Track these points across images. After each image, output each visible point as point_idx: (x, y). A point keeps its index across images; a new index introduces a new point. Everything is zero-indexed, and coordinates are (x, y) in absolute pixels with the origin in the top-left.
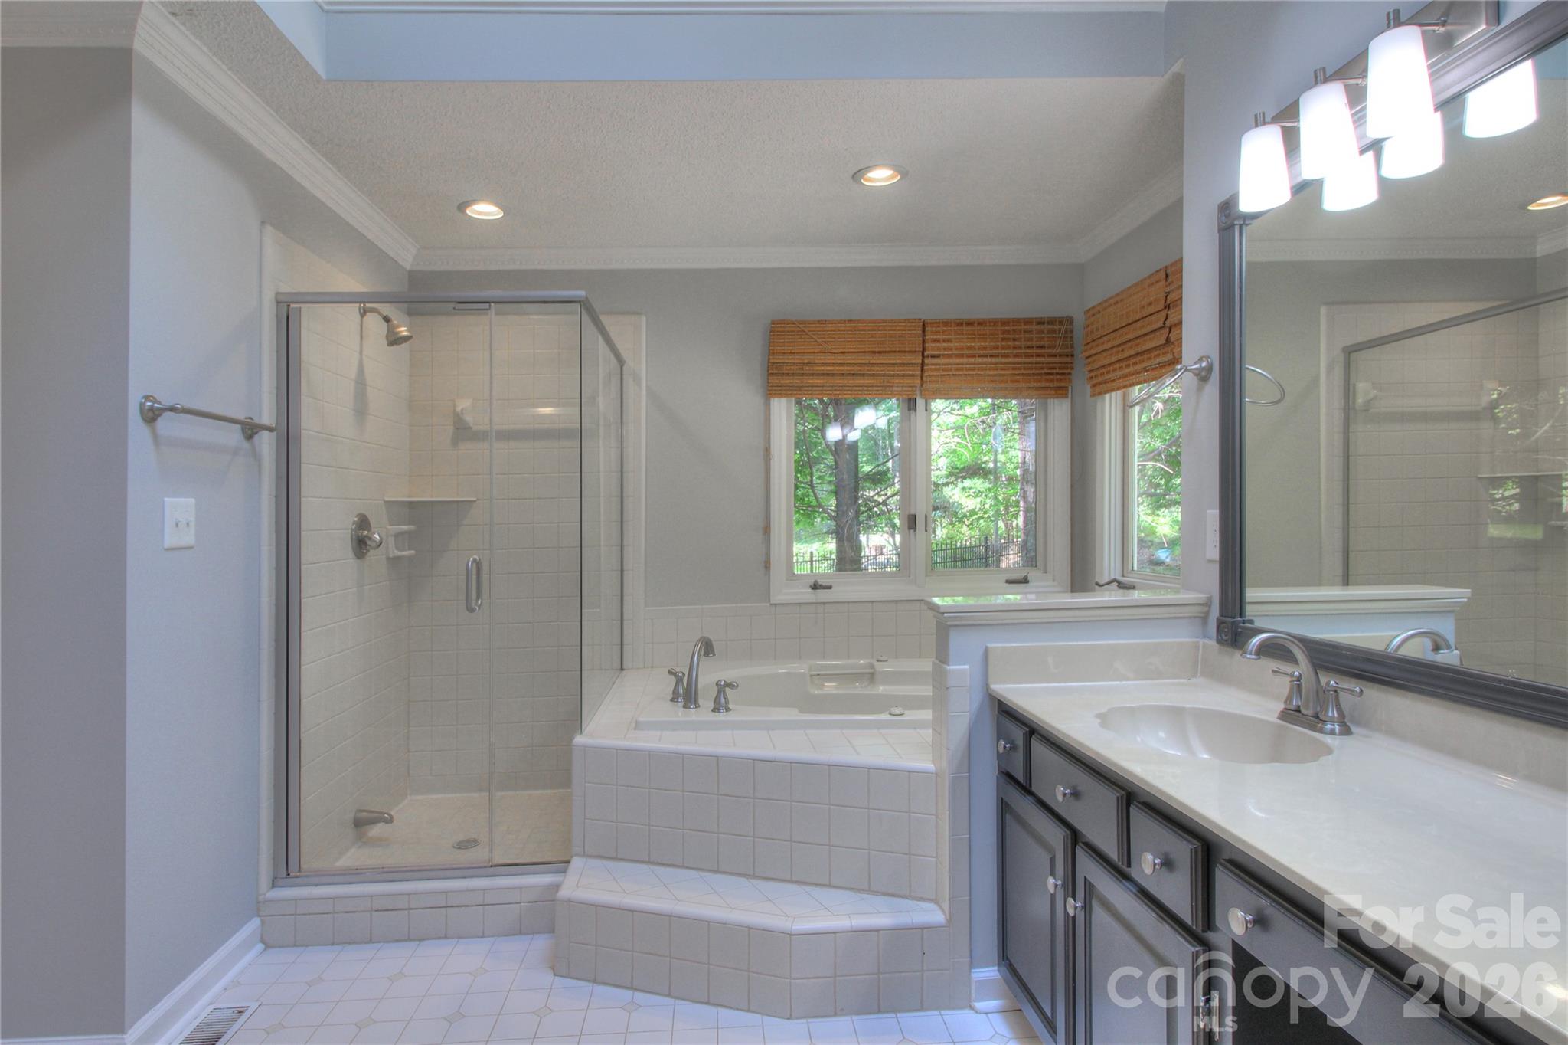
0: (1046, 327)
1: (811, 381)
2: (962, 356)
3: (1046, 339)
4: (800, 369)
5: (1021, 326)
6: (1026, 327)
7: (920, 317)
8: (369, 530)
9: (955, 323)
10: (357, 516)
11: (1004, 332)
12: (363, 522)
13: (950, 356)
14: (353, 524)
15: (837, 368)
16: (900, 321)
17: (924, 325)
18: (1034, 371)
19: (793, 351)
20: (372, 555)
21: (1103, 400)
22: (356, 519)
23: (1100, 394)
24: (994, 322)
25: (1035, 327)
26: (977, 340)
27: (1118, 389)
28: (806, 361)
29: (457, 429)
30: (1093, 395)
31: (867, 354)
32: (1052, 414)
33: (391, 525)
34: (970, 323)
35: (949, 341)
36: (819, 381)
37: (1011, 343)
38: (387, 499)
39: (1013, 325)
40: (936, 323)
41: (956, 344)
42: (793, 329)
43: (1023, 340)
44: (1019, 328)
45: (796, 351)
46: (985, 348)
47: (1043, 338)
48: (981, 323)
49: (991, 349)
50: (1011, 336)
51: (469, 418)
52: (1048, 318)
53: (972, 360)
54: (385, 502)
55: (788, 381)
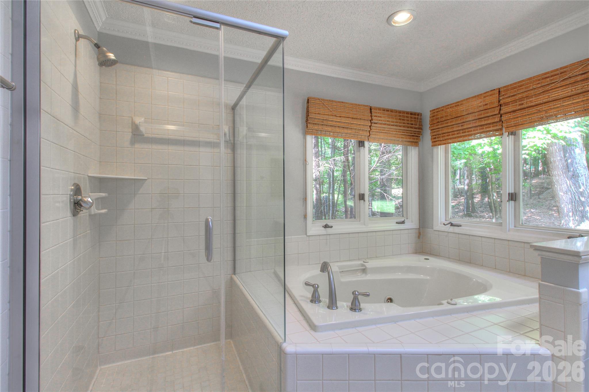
0: (413, 116)
1: (326, 129)
2: (385, 124)
3: (413, 121)
4: (322, 122)
5: (405, 114)
6: (406, 115)
7: (369, 105)
8: (81, 196)
9: (382, 109)
10: (73, 185)
11: (400, 116)
12: (77, 190)
13: (381, 124)
14: (71, 191)
15: (337, 124)
16: (362, 105)
17: (371, 109)
18: (409, 134)
19: (319, 113)
20: (83, 214)
21: (438, 148)
22: (73, 187)
23: (436, 145)
24: (396, 111)
25: (409, 115)
26: (390, 118)
27: (443, 144)
28: (325, 119)
29: (134, 135)
30: (433, 146)
31: (350, 119)
32: (410, 153)
33: (91, 193)
34: (388, 111)
35: (381, 117)
36: (330, 129)
37: (402, 121)
38: (90, 175)
39: (403, 114)
40: (376, 108)
41: (383, 119)
42: (318, 102)
43: (406, 120)
44: (404, 115)
45: (321, 113)
46: (393, 122)
47: (412, 120)
48: (392, 111)
49: (395, 123)
50: (402, 118)
51: (142, 129)
52: (414, 112)
53: (389, 127)
54: (89, 176)
55: (316, 128)
